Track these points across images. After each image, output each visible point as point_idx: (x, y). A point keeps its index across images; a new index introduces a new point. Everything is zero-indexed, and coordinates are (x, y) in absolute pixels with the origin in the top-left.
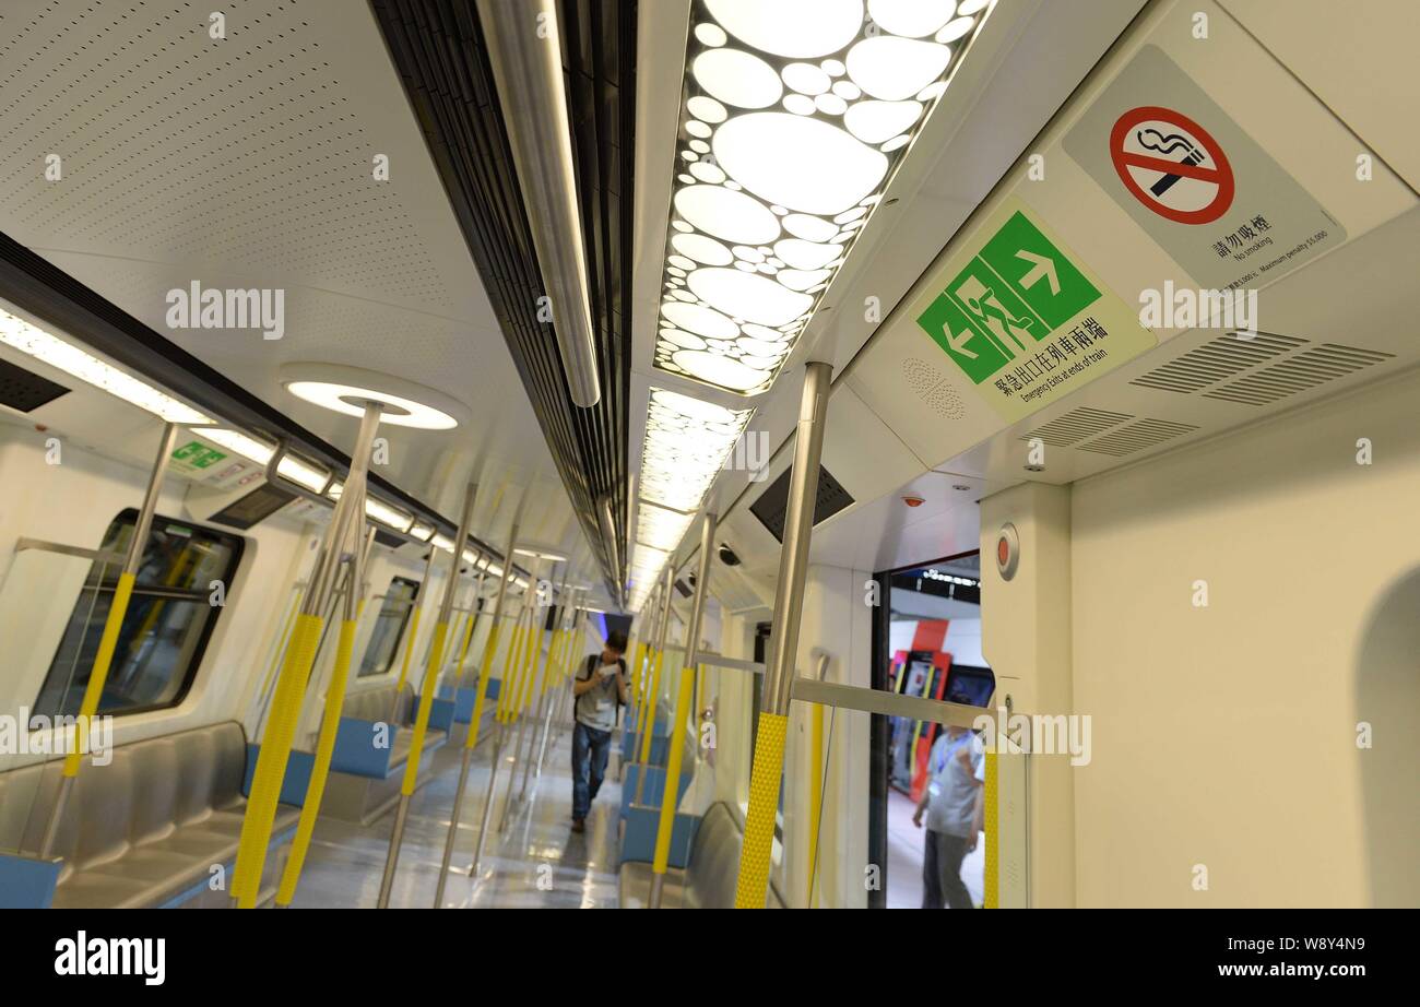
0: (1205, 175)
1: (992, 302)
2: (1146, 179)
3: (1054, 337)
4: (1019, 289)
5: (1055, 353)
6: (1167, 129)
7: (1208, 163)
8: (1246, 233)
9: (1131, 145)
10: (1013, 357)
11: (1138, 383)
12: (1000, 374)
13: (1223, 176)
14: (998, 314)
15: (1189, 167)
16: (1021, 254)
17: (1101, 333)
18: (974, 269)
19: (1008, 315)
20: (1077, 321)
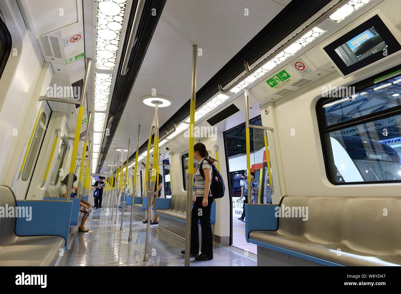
0: (303, 67)
1: (278, 78)
2: (297, 67)
3: (284, 81)
4: (282, 77)
5: (284, 83)
6: (300, 63)
7: (303, 66)
8: (305, 71)
9: (297, 64)
10: (278, 84)
11: (292, 85)
12: (276, 86)
13: (304, 67)
14: (278, 80)
15: (301, 66)
16: (283, 73)
17: (290, 80)
18: (277, 75)
19: (279, 79)
20: (287, 79)
